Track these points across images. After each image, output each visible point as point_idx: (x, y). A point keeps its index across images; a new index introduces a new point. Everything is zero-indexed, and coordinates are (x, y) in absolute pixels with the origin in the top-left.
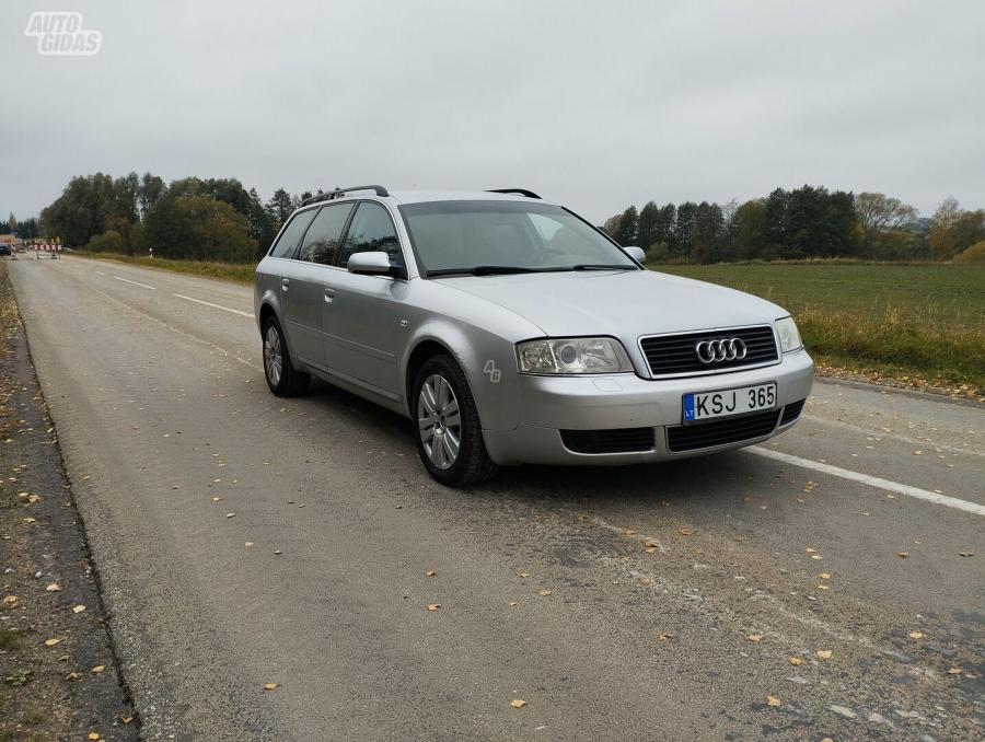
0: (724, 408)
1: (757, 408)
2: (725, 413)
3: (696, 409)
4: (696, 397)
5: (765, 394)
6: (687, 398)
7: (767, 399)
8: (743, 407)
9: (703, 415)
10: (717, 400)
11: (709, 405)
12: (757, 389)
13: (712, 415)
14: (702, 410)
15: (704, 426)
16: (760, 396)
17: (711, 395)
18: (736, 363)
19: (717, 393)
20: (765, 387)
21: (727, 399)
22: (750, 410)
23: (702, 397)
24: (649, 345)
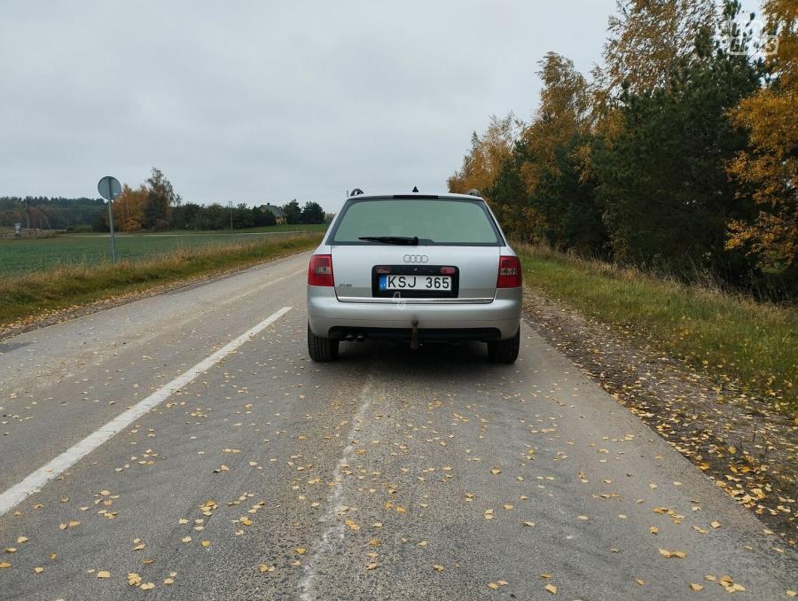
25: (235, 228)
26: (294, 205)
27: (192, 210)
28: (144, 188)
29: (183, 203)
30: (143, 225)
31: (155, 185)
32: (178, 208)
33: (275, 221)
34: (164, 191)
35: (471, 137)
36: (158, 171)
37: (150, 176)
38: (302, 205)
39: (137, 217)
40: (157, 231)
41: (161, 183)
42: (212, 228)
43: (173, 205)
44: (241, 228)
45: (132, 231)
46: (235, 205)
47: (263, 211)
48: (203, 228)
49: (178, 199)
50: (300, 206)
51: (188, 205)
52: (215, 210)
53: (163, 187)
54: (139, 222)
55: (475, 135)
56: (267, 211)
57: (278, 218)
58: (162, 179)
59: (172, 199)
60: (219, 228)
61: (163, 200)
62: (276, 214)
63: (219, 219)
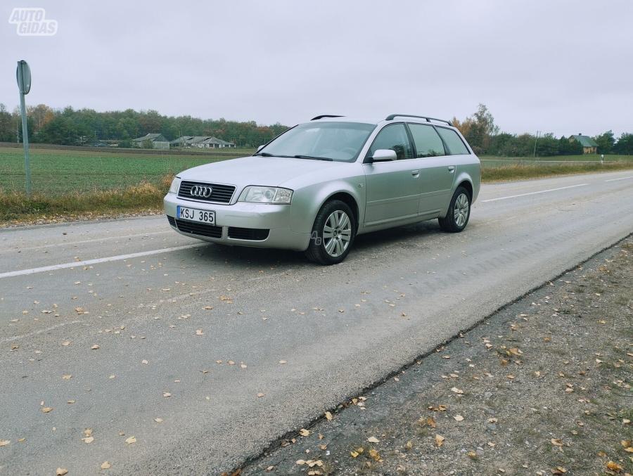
1: (203, 221)
2: (189, 218)
4: (181, 208)
5: (208, 216)
6: (178, 207)
7: (209, 218)
8: (197, 218)
9: (182, 217)
10: (187, 212)
11: (184, 213)
12: (204, 212)
13: (185, 218)
14: (182, 215)
16: (205, 216)
17: (185, 209)
18: (204, 198)
19: (188, 209)
20: (208, 213)
21: (190, 212)
22: (199, 220)
23: (183, 208)
26: (608, 136)
27: (505, 138)
28: (470, 120)
29: (499, 133)
31: (479, 118)
32: (495, 137)
33: (582, 150)
34: (486, 123)
36: (484, 106)
37: (477, 111)
38: (617, 136)
41: (485, 116)
42: (517, 155)
43: (493, 134)
44: (545, 156)
46: (542, 135)
47: (571, 141)
48: (510, 154)
49: (497, 129)
50: (614, 137)
52: (526, 138)
53: (485, 120)
56: (576, 140)
57: (587, 148)
58: (486, 112)
59: (491, 129)
60: (523, 155)
61: (482, 130)
62: (585, 144)
63: (525, 147)
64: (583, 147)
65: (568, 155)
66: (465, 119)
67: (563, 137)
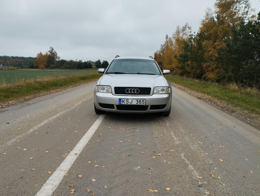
0: (129, 103)
1: (139, 104)
2: (129, 104)
3: (122, 102)
4: (122, 99)
6: (120, 99)
8: (134, 103)
10: (127, 101)
11: (125, 101)
12: (139, 100)
13: (126, 104)
14: (123, 102)
15: (124, 106)
16: (140, 102)
19: (127, 99)
20: (142, 100)
21: (130, 101)
22: (136, 104)
23: (124, 99)
24: (116, 88)
25: (78, 68)
26: (99, 61)
27: (63, 62)
28: (47, 53)
29: (60, 59)
30: (46, 67)
31: (51, 53)
32: (59, 61)
33: (92, 66)
35: (165, 37)
36: (52, 48)
37: (50, 50)
38: (102, 62)
39: (44, 64)
40: (51, 68)
41: (53, 52)
42: (70, 68)
43: (57, 60)
44: (80, 69)
45: (42, 68)
46: (78, 61)
47: (88, 63)
48: (67, 68)
49: (59, 58)
50: (101, 62)
51: (62, 60)
52: (71, 62)
53: (54, 54)
54: (44, 65)
55: (167, 36)
57: (93, 66)
58: (54, 51)
59: (57, 58)
60: (72, 68)
61: (53, 58)
62: (93, 64)
63: (72, 65)
64: (92, 65)
65: (87, 68)
66: (45, 53)
67: (85, 62)
